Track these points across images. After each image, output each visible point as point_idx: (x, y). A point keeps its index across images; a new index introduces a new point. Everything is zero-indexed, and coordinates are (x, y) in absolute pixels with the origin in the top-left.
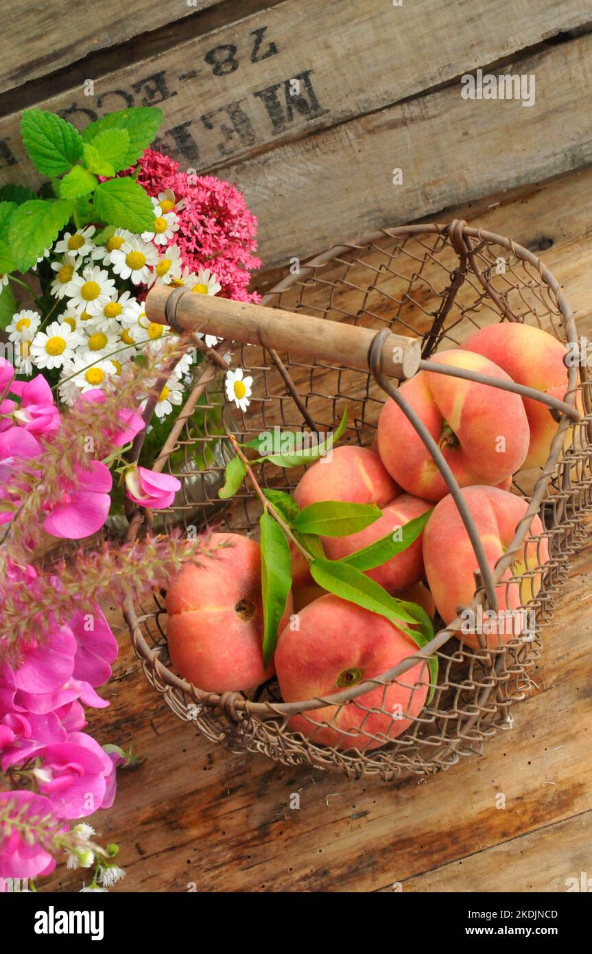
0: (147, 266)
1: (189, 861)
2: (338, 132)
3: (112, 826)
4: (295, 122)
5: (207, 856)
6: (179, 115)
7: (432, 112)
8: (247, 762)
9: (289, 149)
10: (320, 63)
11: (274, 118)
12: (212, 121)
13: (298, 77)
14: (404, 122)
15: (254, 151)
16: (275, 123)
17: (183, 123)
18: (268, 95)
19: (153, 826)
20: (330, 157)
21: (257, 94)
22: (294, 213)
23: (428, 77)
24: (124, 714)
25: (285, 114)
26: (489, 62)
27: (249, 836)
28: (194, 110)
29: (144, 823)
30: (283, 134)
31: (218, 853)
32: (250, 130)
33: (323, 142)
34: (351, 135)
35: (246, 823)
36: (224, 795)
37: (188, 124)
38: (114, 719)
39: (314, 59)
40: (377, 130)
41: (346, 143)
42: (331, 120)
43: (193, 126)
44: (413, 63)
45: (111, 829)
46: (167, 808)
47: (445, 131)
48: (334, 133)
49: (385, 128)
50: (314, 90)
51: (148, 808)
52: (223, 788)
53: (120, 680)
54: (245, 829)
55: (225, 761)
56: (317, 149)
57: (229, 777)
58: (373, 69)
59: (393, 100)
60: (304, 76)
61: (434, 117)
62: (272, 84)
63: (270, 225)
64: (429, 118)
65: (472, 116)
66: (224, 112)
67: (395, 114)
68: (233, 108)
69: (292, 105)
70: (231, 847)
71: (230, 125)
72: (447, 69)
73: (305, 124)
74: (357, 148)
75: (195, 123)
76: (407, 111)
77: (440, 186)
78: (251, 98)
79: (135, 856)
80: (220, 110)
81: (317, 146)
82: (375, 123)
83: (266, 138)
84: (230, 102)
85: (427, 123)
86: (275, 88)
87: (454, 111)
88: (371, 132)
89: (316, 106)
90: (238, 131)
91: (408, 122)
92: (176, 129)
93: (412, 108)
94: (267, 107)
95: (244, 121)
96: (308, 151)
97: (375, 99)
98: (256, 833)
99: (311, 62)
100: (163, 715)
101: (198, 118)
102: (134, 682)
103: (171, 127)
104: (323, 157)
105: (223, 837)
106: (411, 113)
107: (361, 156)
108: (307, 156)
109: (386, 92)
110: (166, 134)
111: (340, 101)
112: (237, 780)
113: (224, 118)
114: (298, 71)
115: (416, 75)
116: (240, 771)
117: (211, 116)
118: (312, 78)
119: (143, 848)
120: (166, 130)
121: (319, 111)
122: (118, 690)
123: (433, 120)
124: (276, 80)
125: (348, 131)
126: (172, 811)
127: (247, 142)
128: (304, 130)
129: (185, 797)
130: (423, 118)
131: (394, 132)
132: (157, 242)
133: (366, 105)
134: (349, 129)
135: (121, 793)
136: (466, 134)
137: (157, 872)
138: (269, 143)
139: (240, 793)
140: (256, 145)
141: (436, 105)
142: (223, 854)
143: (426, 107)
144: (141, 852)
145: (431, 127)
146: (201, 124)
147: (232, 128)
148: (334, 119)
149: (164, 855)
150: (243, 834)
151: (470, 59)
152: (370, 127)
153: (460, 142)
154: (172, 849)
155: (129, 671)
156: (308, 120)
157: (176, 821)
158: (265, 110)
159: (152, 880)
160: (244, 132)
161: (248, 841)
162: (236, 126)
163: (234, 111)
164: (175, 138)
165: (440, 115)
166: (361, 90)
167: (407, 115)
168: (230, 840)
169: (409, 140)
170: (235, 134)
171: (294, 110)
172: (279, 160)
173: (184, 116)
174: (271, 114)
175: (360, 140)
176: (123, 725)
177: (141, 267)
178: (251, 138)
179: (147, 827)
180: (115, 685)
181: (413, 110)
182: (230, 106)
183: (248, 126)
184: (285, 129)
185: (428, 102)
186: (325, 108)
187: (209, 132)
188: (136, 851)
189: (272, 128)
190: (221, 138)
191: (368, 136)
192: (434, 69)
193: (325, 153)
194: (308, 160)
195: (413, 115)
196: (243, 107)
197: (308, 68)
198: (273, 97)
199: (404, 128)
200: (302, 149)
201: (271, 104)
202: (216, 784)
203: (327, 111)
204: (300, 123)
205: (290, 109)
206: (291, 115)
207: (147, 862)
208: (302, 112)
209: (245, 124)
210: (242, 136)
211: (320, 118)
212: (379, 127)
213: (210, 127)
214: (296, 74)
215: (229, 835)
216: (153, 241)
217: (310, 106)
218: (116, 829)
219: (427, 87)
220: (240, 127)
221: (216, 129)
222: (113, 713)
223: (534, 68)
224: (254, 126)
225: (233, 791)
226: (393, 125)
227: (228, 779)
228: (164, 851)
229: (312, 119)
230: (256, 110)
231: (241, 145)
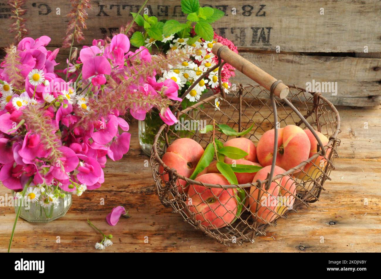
0: (201, 56)
1: (136, 249)
2: (270, 55)
3: (112, 231)
4: (259, 44)
5: (143, 249)
6: (225, 24)
7: (302, 62)
8: (167, 228)
9: (252, 54)
10: (276, 26)
11: (253, 39)
12: (234, 31)
13: (267, 28)
14: (292, 62)
15: (242, 49)
16: (253, 41)
17: (225, 27)
18: (255, 30)
19: (127, 235)
20: (264, 63)
21: (252, 28)
22: (243, 79)
23: (307, 48)
24: (128, 202)
25: (257, 39)
26: (328, 52)
27: (160, 248)
28: (230, 24)
29: (124, 234)
30: (253, 47)
31: (147, 249)
32: (244, 40)
33: (264, 57)
34: (274, 59)
35: (160, 244)
36: (155, 234)
37: (226, 28)
38: (125, 203)
39: (275, 24)
40: (282, 61)
41: (271, 61)
42: (270, 49)
43: (227, 30)
44: (304, 41)
45: (112, 232)
46: (134, 232)
47: (303, 71)
48: (268, 55)
49: (285, 61)
50: (270, 35)
51: (127, 230)
52: (155, 233)
53: (131, 193)
54: (159, 246)
55: (159, 226)
56: (261, 59)
57: (158, 230)
58: (291, 37)
59: (292, 51)
60: (269, 29)
61: (302, 64)
62: (258, 27)
63: (234, 79)
64: (300, 64)
65: (314, 70)
66: (239, 29)
67: (290, 57)
68: (242, 30)
69: (261, 38)
70: (152, 249)
71: (239, 35)
72: (314, 48)
73: (262, 46)
74: (273, 64)
75: (229, 29)
76: (295, 58)
77: (293, 91)
78: (250, 29)
79: (118, 241)
80: (238, 28)
81: (261, 57)
82: (283, 58)
83: (248, 45)
84: (242, 27)
85: (299, 65)
86: (258, 28)
87: (309, 65)
88: (280, 60)
89: (268, 41)
90: (240, 38)
91: (293, 62)
92: (222, 28)
93: (297, 58)
94: (253, 34)
95: (244, 36)
96: (258, 58)
97: (287, 48)
98: (162, 248)
99: (274, 24)
100: (142, 207)
101: (230, 28)
102: (135, 195)
103: (221, 27)
104: (262, 63)
105: (151, 246)
106: (296, 59)
107: (273, 68)
108: (257, 60)
109: (292, 47)
110: (218, 29)
111: (276, 43)
112: (161, 232)
113: (238, 32)
114: (268, 26)
115: (304, 45)
116: (163, 230)
117: (234, 29)
118: (271, 30)
119: (121, 240)
120: (219, 27)
121: (268, 44)
122: (129, 195)
123: (301, 65)
124: (260, 26)
125: (273, 57)
126: (135, 233)
127: (241, 44)
128: (261, 48)
129: (141, 231)
130: (299, 63)
131: (287, 64)
132: (207, 50)
133: (284, 49)
134: (274, 56)
135: (119, 223)
136: (309, 75)
137: (124, 248)
138: (248, 48)
139: (161, 236)
140: (243, 47)
141: (305, 60)
142: (149, 250)
143: (301, 60)
144: (120, 241)
145: (300, 68)
146: (230, 30)
147: (239, 37)
148: (272, 49)
149: (128, 244)
150: (158, 247)
151: (322, 48)
152: (281, 58)
153: (307, 77)
154: (132, 243)
155: (135, 191)
156: (263, 45)
157: (135, 236)
158: (252, 35)
159: (121, 250)
160: (242, 40)
161: (159, 249)
162: (240, 36)
163: (242, 31)
164: (220, 32)
165: (304, 64)
166: (284, 43)
167: (294, 60)
168: (153, 247)
169: (291, 69)
170: (239, 39)
171: (261, 40)
172: (247, 57)
173: (226, 25)
174: (253, 38)
175: (276, 62)
176: (127, 205)
177: (199, 55)
178: (243, 43)
179: (125, 235)
180: (128, 194)
181: (296, 58)
182: (242, 28)
183: (244, 38)
184: (255, 45)
185: (303, 58)
186: (271, 44)
187: (231, 34)
188: (119, 240)
189: (251, 43)
190: (234, 39)
191: (279, 62)
192: (310, 46)
193: (263, 61)
194: (256, 61)
195: (296, 61)
196: (246, 31)
197: (272, 27)
198: (256, 32)
199: (291, 64)
200: (256, 56)
201: (255, 34)
202: (154, 231)
203: (271, 45)
204: (260, 45)
205: (260, 38)
206: (259, 41)
207: (121, 244)
208: (263, 41)
209: (243, 37)
210: (241, 41)
211: (268, 46)
212: (283, 60)
213: (232, 33)
214: (267, 27)
215: (152, 246)
216: (206, 49)
217: (266, 40)
218: (114, 232)
219: (305, 52)
220: (241, 37)
221: (234, 35)
222: (124, 201)
223: (340, 61)
224: (246, 39)
225: (159, 234)
226: (288, 61)
227: (158, 231)
228: (128, 243)
229: (265, 45)
230: (249, 33)
231: (239, 44)
